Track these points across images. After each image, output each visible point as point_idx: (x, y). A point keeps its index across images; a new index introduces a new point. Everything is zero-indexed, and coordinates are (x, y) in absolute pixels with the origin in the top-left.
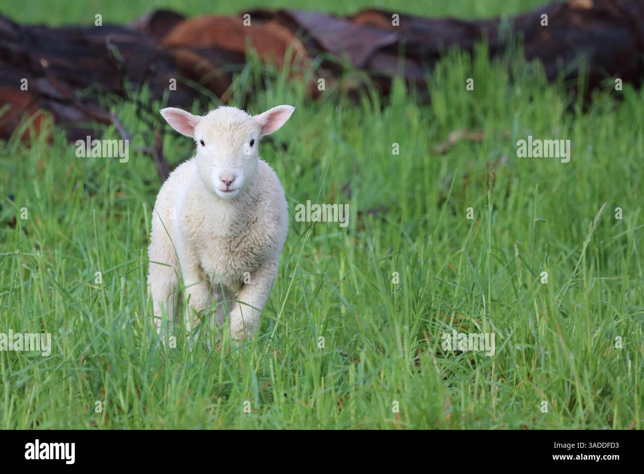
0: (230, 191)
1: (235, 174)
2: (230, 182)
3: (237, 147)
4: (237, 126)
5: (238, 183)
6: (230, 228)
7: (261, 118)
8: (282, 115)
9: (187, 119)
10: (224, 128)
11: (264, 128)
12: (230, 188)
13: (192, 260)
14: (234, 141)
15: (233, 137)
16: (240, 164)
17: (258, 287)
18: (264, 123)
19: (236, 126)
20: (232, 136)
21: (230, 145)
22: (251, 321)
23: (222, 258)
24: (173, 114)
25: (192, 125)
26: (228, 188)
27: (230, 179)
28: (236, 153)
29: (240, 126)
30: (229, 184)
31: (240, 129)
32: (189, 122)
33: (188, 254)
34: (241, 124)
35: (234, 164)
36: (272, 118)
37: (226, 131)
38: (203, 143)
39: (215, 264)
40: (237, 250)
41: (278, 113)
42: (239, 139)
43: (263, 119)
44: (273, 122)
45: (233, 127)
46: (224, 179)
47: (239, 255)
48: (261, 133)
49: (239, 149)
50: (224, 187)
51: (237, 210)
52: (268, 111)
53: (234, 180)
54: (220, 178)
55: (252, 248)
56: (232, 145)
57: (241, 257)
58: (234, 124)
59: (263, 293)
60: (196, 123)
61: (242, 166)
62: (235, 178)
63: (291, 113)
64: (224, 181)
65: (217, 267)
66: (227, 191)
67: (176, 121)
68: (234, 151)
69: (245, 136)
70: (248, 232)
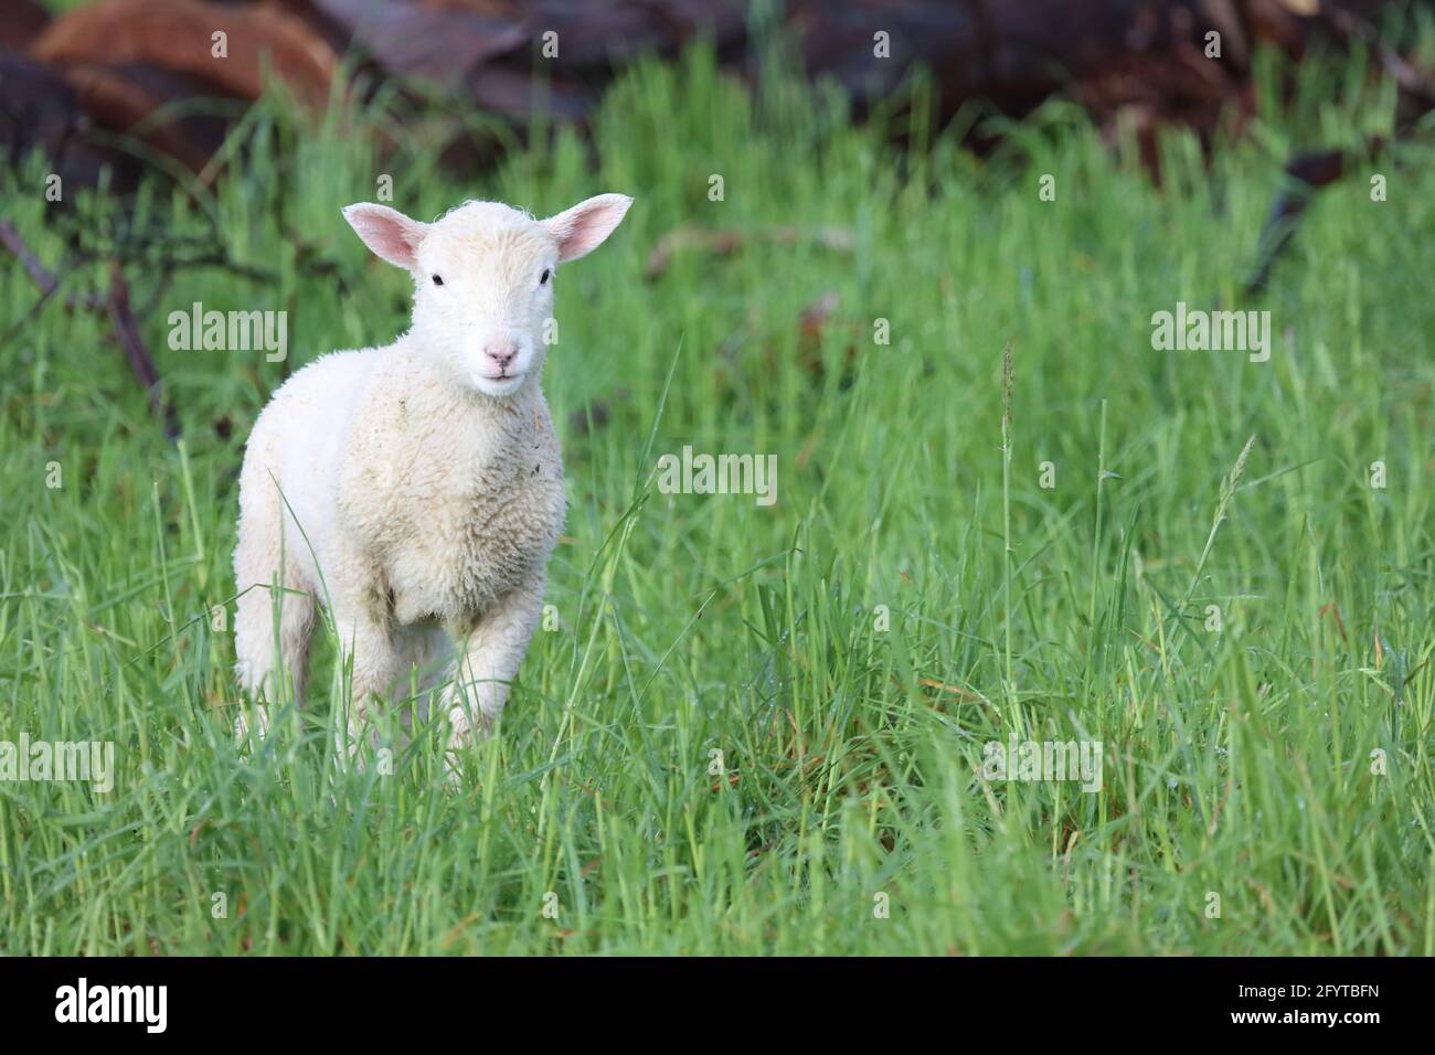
0: (508, 378)
1: (518, 340)
2: (509, 358)
3: (517, 284)
4: (515, 239)
5: (522, 362)
6: (484, 475)
7: (560, 221)
8: (603, 216)
9: (402, 228)
10: (486, 243)
11: (565, 244)
12: (509, 371)
13: (356, 576)
14: (510, 270)
15: (507, 261)
16: (525, 320)
17: (508, 632)
18: (564, 234)
19: (512, 238)
20: (505, 260)
21: (501, 278)
22: (491, 709)
23: (452, 551)
24: (371, 217)
25: (410, 242)
26: (503, 371)
27: (508, 352)
28: (515, 294)
29: (520, 239)
30: (506, 361)
31: (521, 244)
32: (404, 235)
33: (349, 563)
34: (522, 234)
35: (513, 318)
36: (581, 223)
37: (491, 248)
38: (438, 280)
39: (434, 567)
40: (487, 533)
41: (595, 211)
42: (520, 266)
43: (565, 226)
44: (584, 232)
45: (505, 241)
46: (494, 351)
47: (490, 546)
48: (561, 257)
49: (521, 287)
50: (496, 369)
51: (503, 433)
52: (575, 207)
53: (515, 353)
54: (485, 350)
55: (515, 533)
56: (507, 278)
57: (493, 551)
58: (506, 234)
59: (517, 646)
60: (420, 238)
61: (529, 325)
62: (518, 348)
63: (625, 211)
64: (495, 356)
65: (437, 575)
66: (503, 377)
67: (376, 233)
68: (512, 291)
69: (532, 260)
70: (517, 492)
